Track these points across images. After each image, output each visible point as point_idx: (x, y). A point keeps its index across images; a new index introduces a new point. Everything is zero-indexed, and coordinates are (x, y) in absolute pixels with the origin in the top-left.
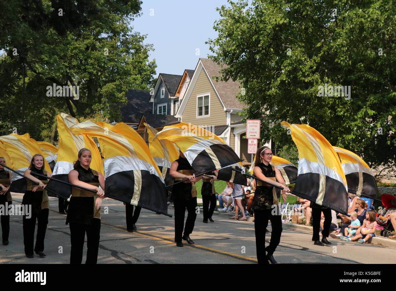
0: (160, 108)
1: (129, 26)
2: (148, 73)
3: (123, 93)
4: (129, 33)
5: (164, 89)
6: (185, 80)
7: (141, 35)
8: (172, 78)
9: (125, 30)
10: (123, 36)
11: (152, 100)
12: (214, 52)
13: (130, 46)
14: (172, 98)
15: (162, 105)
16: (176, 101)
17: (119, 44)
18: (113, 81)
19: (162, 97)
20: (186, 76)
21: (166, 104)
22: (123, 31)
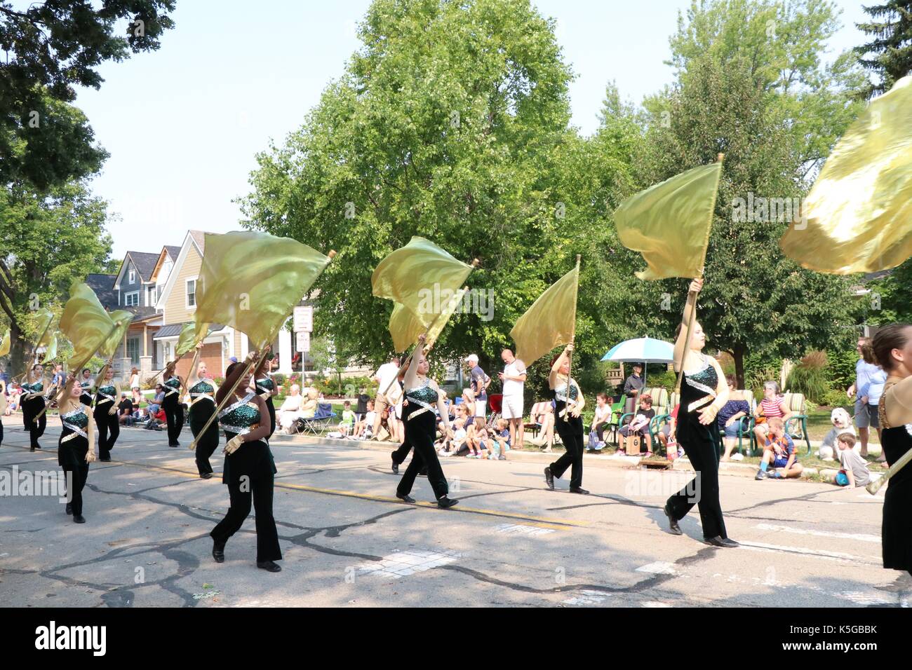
0: (129, 297)
1: (86, 188)
2: (103, 251)
3: (82, 277)
4: (87, 197)
5: (134, 273)
6: (163, 259)
7: (104, 200)
8: (145, 257)
9: (81, 193)
10: (79, 201)
11: (117, 287)
12: (247, 215)
13: (89, 215)
14: (146, 283)
15: (132, 293)
16: (150, 288)
17: (73, 211)
18: (66, 261)
19: (131, 282)
20: (165, 255)
21: (137, 292)
22: (78, 194)
